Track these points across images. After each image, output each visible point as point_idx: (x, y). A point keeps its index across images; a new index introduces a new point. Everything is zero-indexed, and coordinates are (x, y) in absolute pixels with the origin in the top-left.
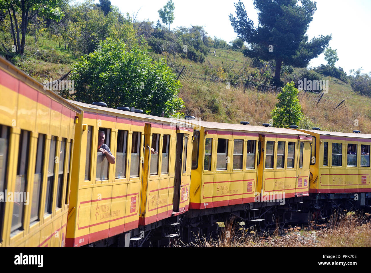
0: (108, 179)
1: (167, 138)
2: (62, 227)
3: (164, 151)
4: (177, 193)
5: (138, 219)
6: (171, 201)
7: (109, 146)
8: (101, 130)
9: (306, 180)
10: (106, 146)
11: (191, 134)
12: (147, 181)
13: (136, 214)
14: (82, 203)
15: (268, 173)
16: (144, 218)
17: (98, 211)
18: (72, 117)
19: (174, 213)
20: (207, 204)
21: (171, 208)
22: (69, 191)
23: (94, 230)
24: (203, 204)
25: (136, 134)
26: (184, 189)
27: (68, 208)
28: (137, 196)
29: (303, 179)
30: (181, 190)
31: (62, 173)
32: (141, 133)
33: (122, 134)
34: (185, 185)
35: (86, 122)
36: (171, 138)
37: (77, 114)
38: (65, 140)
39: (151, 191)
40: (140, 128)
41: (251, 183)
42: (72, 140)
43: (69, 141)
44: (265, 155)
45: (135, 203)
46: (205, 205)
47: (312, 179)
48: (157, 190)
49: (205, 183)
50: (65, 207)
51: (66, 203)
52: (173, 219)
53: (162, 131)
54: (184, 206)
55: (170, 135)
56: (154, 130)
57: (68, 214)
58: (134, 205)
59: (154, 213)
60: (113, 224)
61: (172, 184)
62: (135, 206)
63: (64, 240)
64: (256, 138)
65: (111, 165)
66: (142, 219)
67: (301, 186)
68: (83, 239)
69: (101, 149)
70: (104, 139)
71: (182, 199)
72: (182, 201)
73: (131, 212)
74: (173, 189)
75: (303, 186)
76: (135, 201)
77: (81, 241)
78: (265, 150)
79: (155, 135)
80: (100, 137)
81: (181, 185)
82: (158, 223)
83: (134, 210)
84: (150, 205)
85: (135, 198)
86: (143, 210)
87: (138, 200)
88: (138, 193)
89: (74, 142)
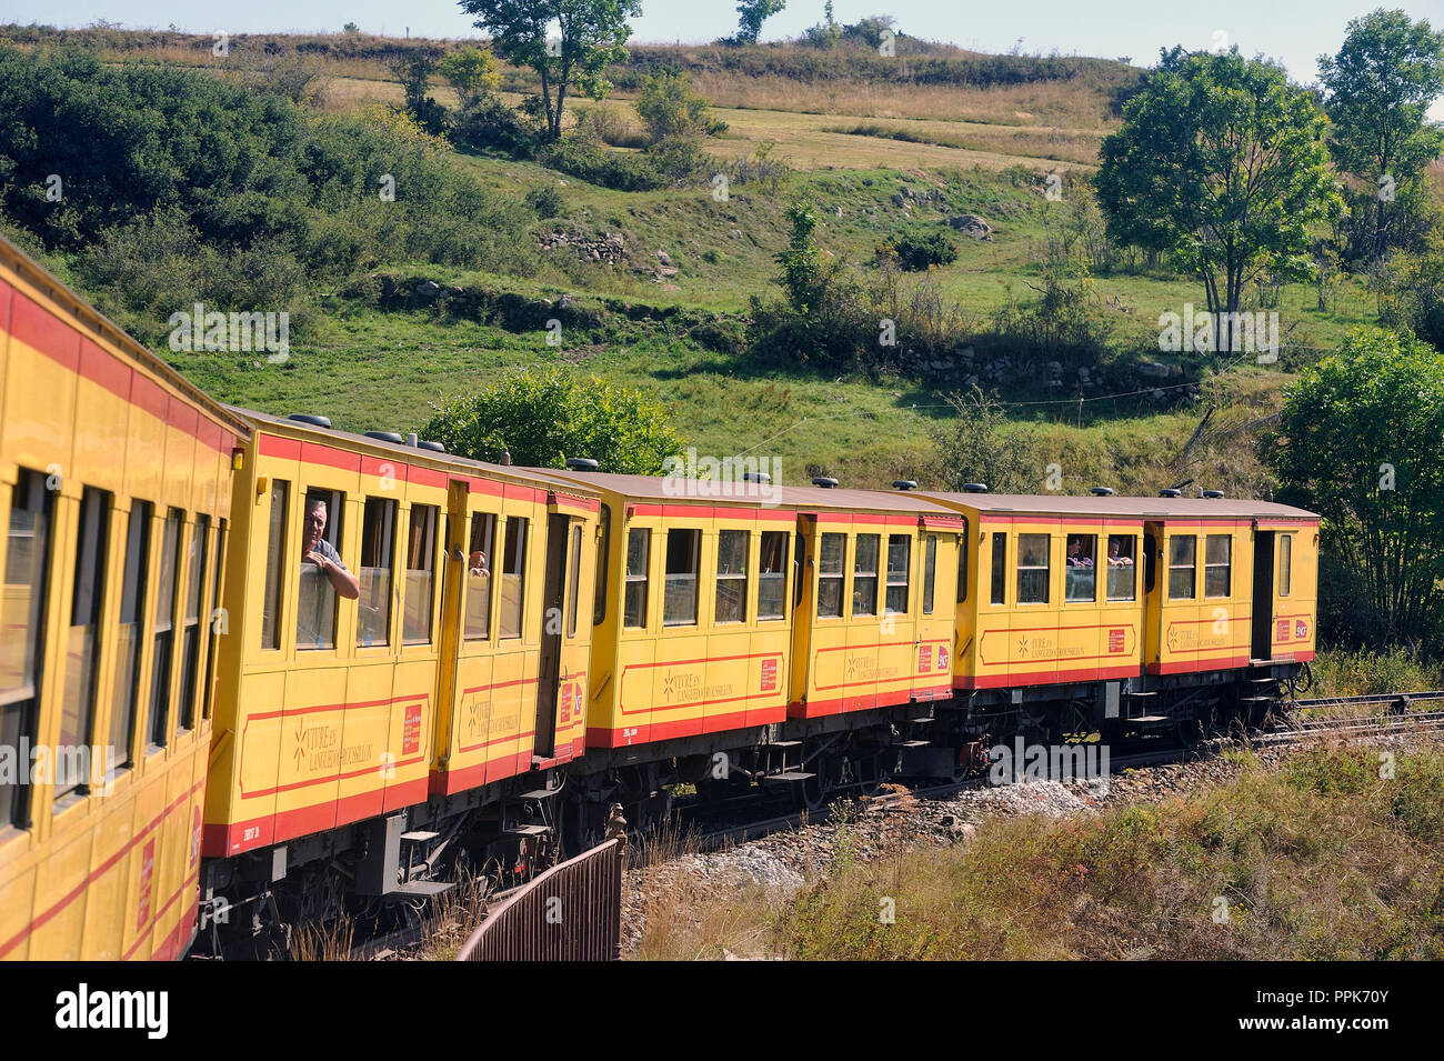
0: (335, 647)
1: (517, 526)
2: (194, 789)
3: (509, 568)
4: (547, 700)
5: (426, 774)
6: (529, 723)
7: (339, 548)
8: (315, 495)
9: (943, 652)
10: (329, 546)
11: (593, 518)
12: (455, 659)
13: (421, 759)
14: (252, 717)
15: (825, 630)
16: (446, 773)
17: (304, 745)
18: (225, 452)
19: (537, 759)
20: (634, 732)
21: (527, 744)
22: (215, 678)
23: (287, 802)
24: (622, 730)
25: (421, 513)
26: (568, 688)
27: (211, 732)
28: (423, 702)
29: (936, 648)
30: (560, 690)
31: (193, 621)
32: (437, 508)
33: (377, 509)
34: (574, 677)
35: (267, 467)
36: (530, 527)
37: (239, 441)
38: (204, 519)
39: (466, 691)
40: (437, 496)
41: (773, 663)
42: (223, 521)
43: (215, 523)
44: (817, 575)
45: (418, 724)
46: (627, 733)
47: (965, 646)
48: (485, 688)
49: (627, 667)
50: (204, 728)
51: (205, 716)
52: (535, 778)
53: (503, 507)
54: (570, 736)
55: (526, 520)
56: (477, 502)
57: (212, 750)
58: (415, 730)
59: (477, 758)
60: (350, 788)
61: (533, 669)
62: (418, 734)
63: (200, 828)
64: (790, 526)
66: (439, 776)
67: (928, 669)
68: (257, 828)
69: (312, 555)
70: (322, 528)
71: (566, 718)
72: (567, 724)
73: (404, 754)
74: (534, 687)
75: (934, 669)
76: (416, 719)
77: (249, 834)
78: (817, 563)
79: (481, 519)
80: (310, 519)
81: (562, 673)
82: (487, 788)
83: (414, 748)
84: (464, 732)
85: (416, 710)
86: (442, 750)
87: (426, 717)
88: (425, 696)
89: (228, 527)
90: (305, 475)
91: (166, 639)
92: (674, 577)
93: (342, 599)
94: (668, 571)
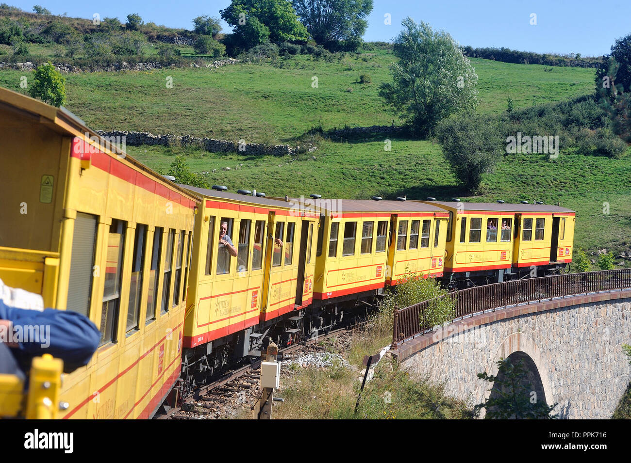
0: (229, 273)
1: (291, 226)
2: (180, 325)
3: (288, 240)
4: (300, 285)
5: (259, 315)
6: (293, 294)
7: (231, 238)
8: (224, 220)
9: (440, 260)
10: (228, 237)
11: (317, 220)
12: (269, 274)
13: (257, 309)
14: (201, 299)
15: (399, 255)
16: (266, 313)
17: (218, 307)
18: (192, 207)
19: (296, 306)
20: (331, 294)
21: (293, 301)
22: (187, 287)
23: (213, 328)
24: (326, 293)
25: (259, 223)
26: (307, 281)
27: (185, 306)
28: (258, 290)
29: (438, 259)
30: (304, 282)
31: (179, 268)
32: (265, 221)
33: (245, 223)
34: (309, 277)
35: (207, 212)
36: (296, 226)
37: (197, 204)
38: (183, 232)
39: (273, 285)
40: (264, 217)
41: (381, 267)
42: (190, 232)
43: (187, 233)
44: (397, 236)
45: (256, 297)
46: (328, 294)
47: (449, 258)
48: (279, 283)
49: (329, 271)
50: (182, 305)
51: (183, 300)
52: (295, 313)
53: (286, 219)
54: (307, 297)
55: (294, 223)
56: (278, 218)
57: (186, 313)
58: (255, 299)
59: (276, 308)
60: (234, 321)
61: (295, 275)
62: (256, 301)
63: (181, 339)
64: (388, 219)
65: (232, 257)
66: (263, 314)
67: (435, 266)
68: (202, 337)
69: (222, 241)
70: (226, 231)
71: (306, 291)
72: (306, 293)
73: (252, 307)
74: (296, 281)
75: (437, 267)
76: (256, 295)
77: (200, 339)
78: (397, 231)
79: (279, 224)
80: (222, 228)
81: (305, 276)
82: (279, 317)
83: (255, 305)
84: (271, 299)
85: (256, 293)
86: (264, 305)
87: (259, 295)
88: (259, 287)
89: (192, 234)
90: (220, 213)
91: (168, 275)
92: (346, 239)
93: (232, 256)
94: (344, 237)
